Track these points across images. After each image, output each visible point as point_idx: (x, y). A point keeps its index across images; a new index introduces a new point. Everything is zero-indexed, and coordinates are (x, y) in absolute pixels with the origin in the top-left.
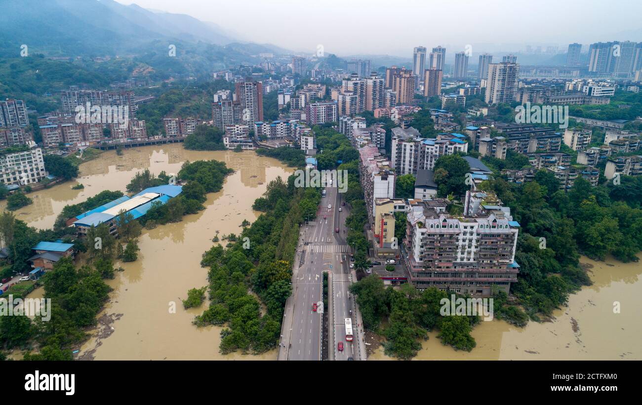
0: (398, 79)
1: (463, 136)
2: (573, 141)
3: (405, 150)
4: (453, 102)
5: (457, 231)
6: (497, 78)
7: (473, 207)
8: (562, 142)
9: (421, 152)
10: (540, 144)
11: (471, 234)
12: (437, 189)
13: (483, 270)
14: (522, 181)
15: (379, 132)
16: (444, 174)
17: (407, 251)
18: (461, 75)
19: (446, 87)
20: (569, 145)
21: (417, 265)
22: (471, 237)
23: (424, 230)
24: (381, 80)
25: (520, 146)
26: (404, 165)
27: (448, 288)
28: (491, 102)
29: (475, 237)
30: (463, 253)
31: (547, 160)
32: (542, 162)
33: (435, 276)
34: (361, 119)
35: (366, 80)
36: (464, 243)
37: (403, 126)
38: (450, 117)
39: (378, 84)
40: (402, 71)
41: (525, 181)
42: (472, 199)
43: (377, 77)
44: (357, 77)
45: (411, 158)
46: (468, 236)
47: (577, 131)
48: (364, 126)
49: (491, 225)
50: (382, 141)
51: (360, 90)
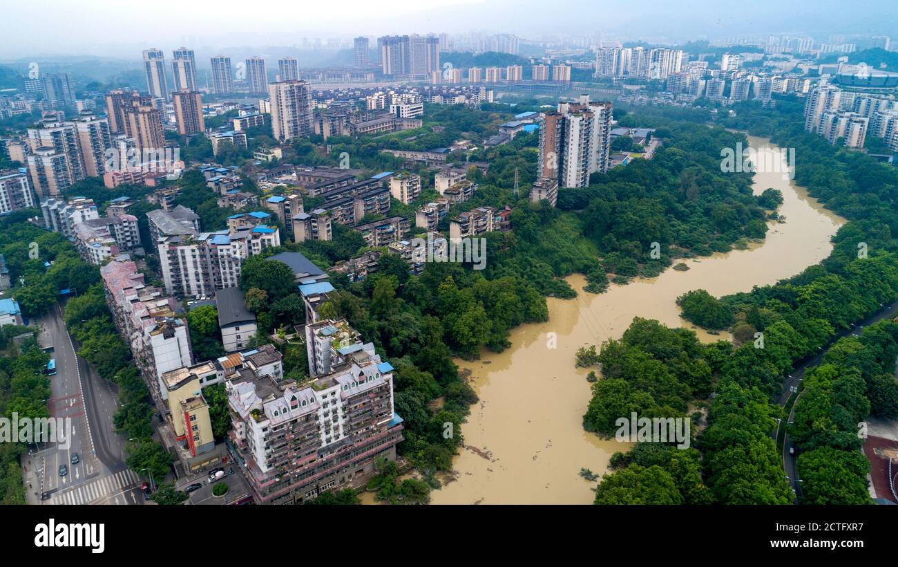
0: (132, 116)
1: (266, 215)
2: (402, 192)
3: (184, 257)
4: (230, 144)
5: (313, 406)
6: (284, 103)
7: (321, 349)
8: (392, 196)
9: (211, 257)
10: (368, 205)
11: (334, 402)
12: (256, 322)
13: (360, 443)
14: (365, 273)
15: (125, 222)
16: (262, 298)
17: (242, 455)
18: (225, 89)
19: (208, 113)
20: (399, 198)
21: (266, 477)
22: (334, 407)
23: (264, 424)
24: (103, 121)
25: (344, 212)
26: (187, 281)
27: (317, 486)
28: (282, 137)
29: (339, 404)
30: (327, 432)
31: (383, 232)
32: (379, 234)
33: (296, 481)
34: (84, 203)
35: (73, 123)
36: (327, 419)
37: (164, 204)
38: (238, 182)
39: (98, 128)
40: (135, 99)
41: (368, 272)
42: (317, 338)
43: (93, 118)
44: (57, 121)
45: (196, 267)
46: (331, 407)
47: (405, 179)
48: (94, 215)
49: (358, 381)
50: (134, 235)
51: (67, 145)
